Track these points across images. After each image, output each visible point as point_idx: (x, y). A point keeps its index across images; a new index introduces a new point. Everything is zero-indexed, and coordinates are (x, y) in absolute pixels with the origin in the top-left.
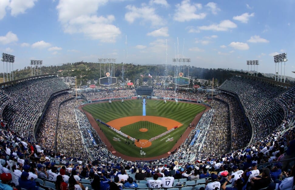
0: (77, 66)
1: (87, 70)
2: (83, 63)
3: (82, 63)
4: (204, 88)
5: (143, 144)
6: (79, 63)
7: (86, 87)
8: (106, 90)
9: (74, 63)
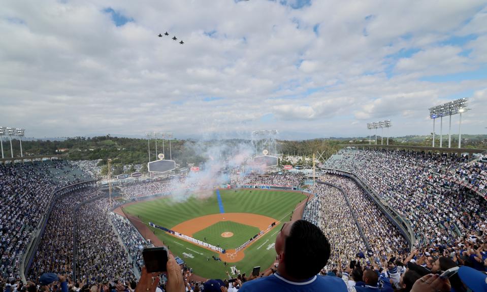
0: (98, 143)
1: (119, 149)
2: (111, 138)
3: (108, 138)
4: (299, 169)
5: (232, 257)
6: (103, 138)
7: (126, 176)
8: (160, 179)
9: (91, 139)
